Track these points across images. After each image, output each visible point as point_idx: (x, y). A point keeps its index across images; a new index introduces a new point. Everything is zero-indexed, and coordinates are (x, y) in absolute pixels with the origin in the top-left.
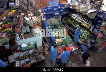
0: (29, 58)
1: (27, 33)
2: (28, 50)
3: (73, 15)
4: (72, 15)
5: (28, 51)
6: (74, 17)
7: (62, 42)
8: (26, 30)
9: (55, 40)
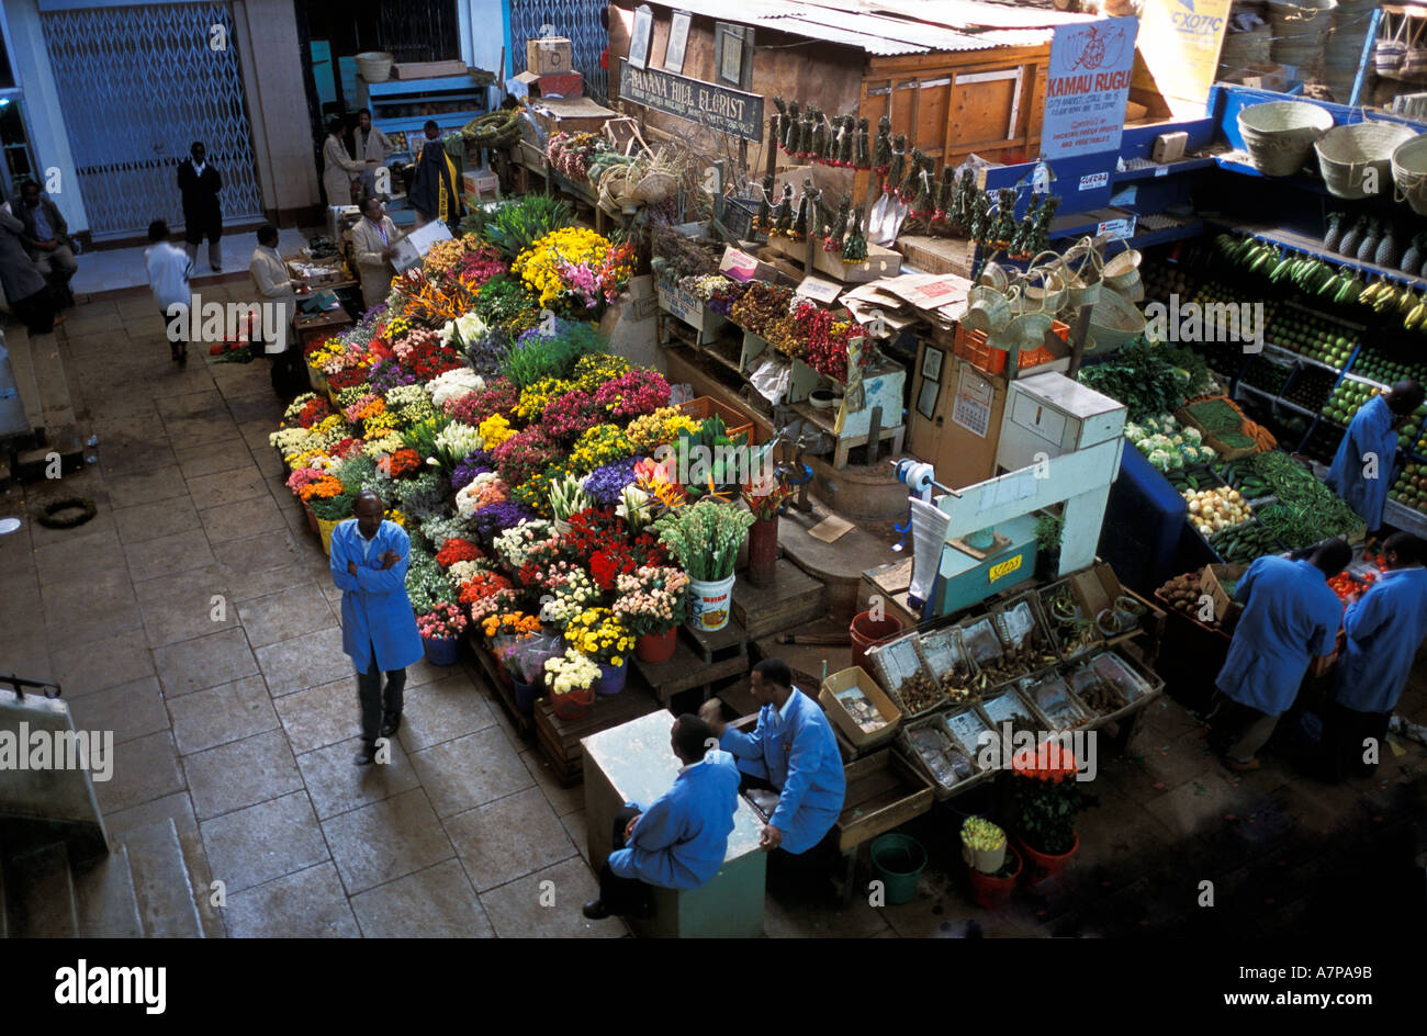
0: (1016, 686)
1: (875, 447)
2: (977, 611)
3: (1267, 235)
4: (1259, 242)
5: (982, 625)
6: (1289, 252)
7: (1257, 525)
8: (877, 414)
9: (1185, 503)
